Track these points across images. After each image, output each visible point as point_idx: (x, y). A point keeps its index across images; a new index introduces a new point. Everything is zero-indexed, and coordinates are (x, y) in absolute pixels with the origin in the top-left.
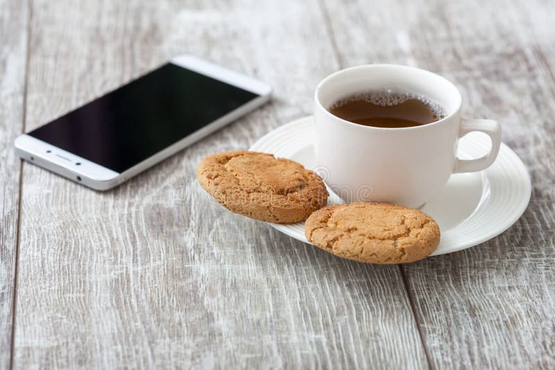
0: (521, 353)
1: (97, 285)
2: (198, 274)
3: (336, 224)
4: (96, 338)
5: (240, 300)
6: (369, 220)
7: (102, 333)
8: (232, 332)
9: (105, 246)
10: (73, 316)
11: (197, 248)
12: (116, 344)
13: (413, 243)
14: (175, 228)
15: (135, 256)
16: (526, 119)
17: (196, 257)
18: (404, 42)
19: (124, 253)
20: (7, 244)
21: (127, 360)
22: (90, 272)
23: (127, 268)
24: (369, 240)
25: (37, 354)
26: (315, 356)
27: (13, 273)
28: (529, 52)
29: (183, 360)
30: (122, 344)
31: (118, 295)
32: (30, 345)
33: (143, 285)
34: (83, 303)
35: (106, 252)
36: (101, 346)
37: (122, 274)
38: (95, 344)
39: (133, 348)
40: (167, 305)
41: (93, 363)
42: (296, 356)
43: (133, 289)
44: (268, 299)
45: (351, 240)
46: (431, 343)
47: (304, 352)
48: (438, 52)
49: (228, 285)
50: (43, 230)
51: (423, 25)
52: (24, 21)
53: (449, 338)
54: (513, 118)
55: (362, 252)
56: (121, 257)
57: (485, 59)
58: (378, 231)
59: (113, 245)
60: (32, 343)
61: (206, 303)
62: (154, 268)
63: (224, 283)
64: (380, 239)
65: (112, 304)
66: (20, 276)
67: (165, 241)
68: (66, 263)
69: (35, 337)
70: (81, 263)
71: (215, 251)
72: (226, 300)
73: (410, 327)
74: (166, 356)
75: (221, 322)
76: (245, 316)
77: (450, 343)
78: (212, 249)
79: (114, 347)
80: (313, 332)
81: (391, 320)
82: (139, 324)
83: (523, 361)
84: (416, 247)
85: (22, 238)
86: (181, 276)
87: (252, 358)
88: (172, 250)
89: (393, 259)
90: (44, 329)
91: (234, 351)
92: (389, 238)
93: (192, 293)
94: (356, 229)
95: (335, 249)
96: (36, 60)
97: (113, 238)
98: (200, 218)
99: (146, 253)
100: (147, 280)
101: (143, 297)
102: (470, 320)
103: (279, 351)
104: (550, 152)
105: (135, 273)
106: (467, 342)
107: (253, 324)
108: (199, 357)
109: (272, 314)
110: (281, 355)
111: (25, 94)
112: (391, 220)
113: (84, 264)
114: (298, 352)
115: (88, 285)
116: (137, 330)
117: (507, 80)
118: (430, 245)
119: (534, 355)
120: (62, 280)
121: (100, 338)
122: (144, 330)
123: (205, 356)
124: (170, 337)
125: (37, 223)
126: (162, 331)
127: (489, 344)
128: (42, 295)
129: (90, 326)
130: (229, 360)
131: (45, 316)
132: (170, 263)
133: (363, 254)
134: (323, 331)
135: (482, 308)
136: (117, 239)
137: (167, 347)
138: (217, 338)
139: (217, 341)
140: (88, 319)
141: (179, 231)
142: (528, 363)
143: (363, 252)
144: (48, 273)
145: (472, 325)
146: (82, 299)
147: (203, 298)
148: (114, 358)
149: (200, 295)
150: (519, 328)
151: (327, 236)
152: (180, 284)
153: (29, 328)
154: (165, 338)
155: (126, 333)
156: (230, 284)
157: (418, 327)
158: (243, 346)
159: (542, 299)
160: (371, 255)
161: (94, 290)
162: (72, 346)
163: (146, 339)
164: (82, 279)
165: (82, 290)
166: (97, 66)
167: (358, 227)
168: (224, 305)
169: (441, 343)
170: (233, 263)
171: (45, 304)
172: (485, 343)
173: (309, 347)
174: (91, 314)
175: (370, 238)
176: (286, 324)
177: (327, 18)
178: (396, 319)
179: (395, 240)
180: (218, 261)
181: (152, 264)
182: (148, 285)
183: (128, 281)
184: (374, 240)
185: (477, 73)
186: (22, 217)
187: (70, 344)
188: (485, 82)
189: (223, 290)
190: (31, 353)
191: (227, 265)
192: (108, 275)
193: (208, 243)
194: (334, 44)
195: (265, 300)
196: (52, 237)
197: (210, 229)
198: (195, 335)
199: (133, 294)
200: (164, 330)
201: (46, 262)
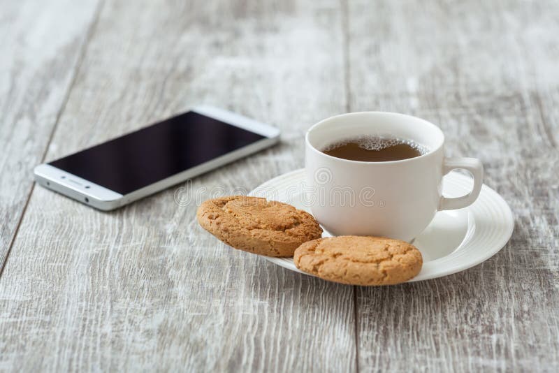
0: (442, 321)
1: (78, 258)
2: (170, 253)
3: (323, 251)
4: (66, 295)
5: (202, 273)
6: (354, 247)
7: (72, 292)
8: (187, 296)
9: (94, 229)
10: (51, 279)
11: (175, 234)
12: (82, 301)
13: (395, 266)
14: (160, 219)
15: (119, 237)
16: (506, 146)
17: (173, 240)
18: (412, 85)
19: (110, 235)
20: (10, 225)
21: (88, 312)
22: (76, 248)
23: (109, 246)
24: (352, 263)
25: (11, 306)
26: (255, 317)
27: (8, 246)
28: (526, 96)
29: (137, 314)
30: (87, 301)
31: (94, 266)
32: (7, 299)
33: (119, 259)
34: (62, 270)
35: (94, 234)
36: (68, 302)
37: (103, 251)
38: (64, 300)
39: (96, 303)
40: (136, 275)
41: (57, 314)
42: (238, 316)
43: (109, 261)
44: (226, 273)
45: (335, 263)
46: (362, 311)
47: (245, 313)
48: (441, 94)
49: (194, 261)
50: (44, 215)
51: (435, 72)
52: (75, 61)
53: (380, 308)
54: (495, 145)
55: (345, 274)
56: (107, 238)
57: (482, 100)
58: (362, 255)
59: (102, 228)
60: (9, 298)
61: (170, 274)
62: (133, 247)
63: (191, 260)
64: (363, 262)
65: (87, 272)
66: (14, 248)
67: (149, 227)
68: (57, 240)
69: (13, 293)
70: (70, 241)
71: (191, 236)
72: (189, 272)
73: (347, 299)
74: (123, 311)
75: (180, 288)
76: (202, 285)
77: (379, 312)
78: (188, 234)
79: (79, 303)
80: (259, 299)
81: (332, 293)
82: (107, 287)
83: (442, 328)
84: (397, 269)
85: (24, 221)
86: (155, 254)
87: (198, 316)
88: (152, 233)
89: (375, 280)
90: (24, 288)
91: (184, 310)
92: (372, 262)
93: (160, 267)
94: (341, 254)
95: (321, 271)
96: (77, 91)
97: (103, 224)
98: (185, 212)
99: (129, 235)
100: (123, 256)
101: (117, 268)
102: (404, 296)
103: (224, 312)
104: (520, 173)
105: (115, 250)
106: (395, 312)
107: (207, 291)
108: (152, 313)
109: (226, 284)
110: (225, 315)
111: (59, 115)
112: (376, 247)
113: (72, 242)
114: (241, 313)
115: (71, 257)
116: (103, 292)
117: (499, 117)
118: (412, 269)
119: (453, 324)
120: (49, 253)
121: (69, 295)
122: (109, 291)
123: (157, 313)
124: (131, 298)
125: (41, 210)
126: (125, 292)
127: (414, 314)
128: (28, 264)
129: (64, 287)
130: (177, 316)
131: (27, 278)
132: (148, 244)
133: (347, 276)
134: (268, 299)
135: (418, 287)
136: (107, 225)
137: (125, 305)
138: (172, 300)
139: (172, 302)
140: (63, 282)
141: (163, 221)
142: (446, 329)
143: (347, 273)
144: (39, 247)
145: (404, 299)
146: (63, 267)
147: (169, 270)
148: (77, 311)
149: (167, 268)
150: (447, 303)
151: (313, 260)
152: (152, 259)
153: (10, 286)
154: (126, 298)
155: (93, 293)
156: (196, 261)
157: (355, 299)
158: (194, 307)
159: (475, 282)
160: (354, 277)
161: (75, 261)
162: (43, 301)
163: (109, 298)
164: (67, 253)
165: (64, 260)
166: (129, 97)
167: (342, 253)
168: (186, 276)
169: (372, 311)
170: (204, 246)
171: (29, 269)
172: (412, 313)
173: (252, 309)
174: (67, 278)
175: (354, 261)
176: (237, 292)
177: (348, 65)
178: (336, 293)
179: (378, 264)
180: (190, 244)
181: (132, 244)
182: (123, 259)
183: (107, 255)
184: (357, 263)
185: (473, 110)
186: (29, 206)
187: (42, 300)
188: (478, 118)
189: (189, 266)
190: (6, 304)
191: (197, 247)
192: (91, 250)
193: (186, 230)
194: (348, 86)
195: (224, 274)
196: (50, 222)
197: (191, 220)
198: (153, 297)
199: (108, 264)
200: (127, 293)
201: (39, 239)
